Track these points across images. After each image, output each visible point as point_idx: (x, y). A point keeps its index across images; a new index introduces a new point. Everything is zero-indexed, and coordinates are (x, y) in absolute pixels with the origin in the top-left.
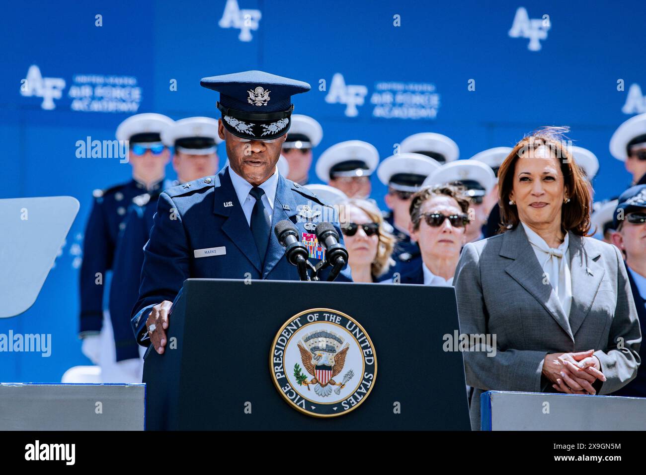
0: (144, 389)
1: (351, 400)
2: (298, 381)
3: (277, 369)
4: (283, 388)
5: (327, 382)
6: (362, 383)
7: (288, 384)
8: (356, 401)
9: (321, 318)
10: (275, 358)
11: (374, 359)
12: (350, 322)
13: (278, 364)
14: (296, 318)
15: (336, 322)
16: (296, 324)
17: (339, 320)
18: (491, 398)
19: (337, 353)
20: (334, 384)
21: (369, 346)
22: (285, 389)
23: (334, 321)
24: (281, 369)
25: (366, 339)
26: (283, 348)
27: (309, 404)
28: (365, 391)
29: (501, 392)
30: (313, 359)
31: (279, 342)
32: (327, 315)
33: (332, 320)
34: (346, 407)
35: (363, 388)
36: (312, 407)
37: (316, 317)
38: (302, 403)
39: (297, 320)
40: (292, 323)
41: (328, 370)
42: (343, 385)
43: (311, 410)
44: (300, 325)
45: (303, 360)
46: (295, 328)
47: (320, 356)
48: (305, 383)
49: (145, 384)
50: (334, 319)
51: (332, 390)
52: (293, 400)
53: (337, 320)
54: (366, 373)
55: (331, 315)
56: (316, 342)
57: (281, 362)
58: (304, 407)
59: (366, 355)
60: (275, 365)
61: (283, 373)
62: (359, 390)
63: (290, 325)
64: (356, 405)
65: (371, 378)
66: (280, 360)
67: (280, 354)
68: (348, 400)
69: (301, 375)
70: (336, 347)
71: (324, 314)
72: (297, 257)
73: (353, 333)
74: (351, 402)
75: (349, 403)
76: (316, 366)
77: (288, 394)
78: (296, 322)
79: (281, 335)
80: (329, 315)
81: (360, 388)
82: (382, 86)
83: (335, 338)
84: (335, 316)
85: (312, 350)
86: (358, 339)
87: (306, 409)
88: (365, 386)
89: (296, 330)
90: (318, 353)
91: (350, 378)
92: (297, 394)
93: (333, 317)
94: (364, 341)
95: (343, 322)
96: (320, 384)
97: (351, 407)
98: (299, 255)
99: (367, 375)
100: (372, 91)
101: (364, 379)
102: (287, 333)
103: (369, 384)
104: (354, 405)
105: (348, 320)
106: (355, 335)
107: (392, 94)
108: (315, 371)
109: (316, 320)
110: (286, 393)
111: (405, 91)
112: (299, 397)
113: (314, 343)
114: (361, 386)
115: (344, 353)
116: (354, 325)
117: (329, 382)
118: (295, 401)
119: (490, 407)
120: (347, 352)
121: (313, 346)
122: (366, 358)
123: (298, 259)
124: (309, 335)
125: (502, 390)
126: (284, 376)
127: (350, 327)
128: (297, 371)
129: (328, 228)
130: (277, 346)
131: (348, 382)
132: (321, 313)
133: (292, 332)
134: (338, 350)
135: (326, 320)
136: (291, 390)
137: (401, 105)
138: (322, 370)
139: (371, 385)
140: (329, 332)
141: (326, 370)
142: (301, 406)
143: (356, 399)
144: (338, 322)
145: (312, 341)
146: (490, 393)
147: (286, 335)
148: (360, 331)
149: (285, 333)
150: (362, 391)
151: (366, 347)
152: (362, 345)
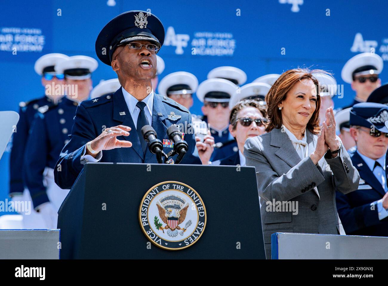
0: (59, 233)
1: (190, 239)
2: (157, 227)
3: (143, 220)
4: (147, 232)
5: (175, 227)
6: (197, 228)
7: (150, 229)
8: (193, 240)
9: (171, 187)
10: (142, 213)
11: (205, 213)
12: (189, 190)
13: (144, 217)
14: (155, 187)
15: (181, 190)
16: (155, 191)
17: (183, 189)
18: (278, 237)
19: (181, 209)
20: (179, 229)
21: (201, 205)
22: (148, 232)
23: (179, 189)
24: (146, 219)
25: (200, 200)
26: (147, 206)
27: (163, 242)
28: (199, 234)
29: (284, 233)
30: (166, 213)
31: (145, 202)
32: (175, 185)
33: (178, 188)
34: (187, 244)
35: (198, 232)
36: (166, 243)
37: (168, 187)
38: (159, 241)
39: (156, 189)
40: (153, 191)
41: (176, 220)
42: (185, 230)
43: (165, 246)
44: (158, 192)
45: (160, 214)
46: (155, 193)
47: (171, 211)
48: (161, 228)
49: (60, 229)
50: (179, 188)
51: (178, 233)
52: (153, 239)
53: (181, 188)
54: (200, 222)
55: (178, 186)
56: (168, 203)
57: (146, 215)
58: (160, 244)
59: (199, 211)
60: (142, 217)
61: (147, 222)
62: (195, 233)
63: (151, 192)
64: (193, 242)
65: (203, 225)
66: (145, 214)
67: (146, 210)
68: (188, 239)
69: (158, 223)
70: (180, 206)
71: (173, 185)
72: (156, 148)
73: (192, 196)
74: (190, 240)
75: (189, 241)
76: (168, 218)
77: (150, 236)
78: (155, 190)
79: (146, 198)
80: (176, 185)
81: (196, 231)
82: (199, 35)
83: (180, 200)
84: (180, 186)
85: (165, 207)
86: (194, 201)
87: (162, 245)
88: (199, 230)
89: (155, 195)
90: (169, 209)
91: (190, 225)
92: (156, 236)
93: (179, 186)
94: (198, 202)
95: (185, 190)
96: (171, 229)
97: (190, 243)
98: (157, 148)
99: (200, 223)
100: (192, 38)
101: (198, 226)
102: (150, 197)
103: (202, 229)
104: (192, 242)
105: (188, 188)
106: (193, 198)
107: (205, 40)
108: (167, 220)
109: (168, 188)
110: (149, 235)
111: (213, 38)
112: (157, 237)
113: (167, 203)
114: (197, 230)
115: (185, 209)
116: (192, 192)
117: (176, 228)
118: (155, 240)
119: (277, 243)
120: (188, 209)
121: (166, 205)
122: (200, 213)
123: (156, 150)
124: (164, 198)
125: (285, 232)
126: (148, 224)
127: (189, 193)
128: (156, 221)
129: (175, 130)
130: (143, 205)
131: (188, 228)
132: (171, 184)
133: (153, 196)
134: (182, 208)
135: (174, 188)
136: (152, 233)
137: (211, 47)
138: (172, 220)
139: (203, 230)
140: (176, 196)
141: (174, 220)
142: (159, 243)
143: (193, 238)
144: (182, 189)
145: (165, 202)
146: (277, 234)
147: (149, 198)
148: (196, 195)
149: (148, 197)
150: (197, 233)
151: (199, 206)
152: (197, 204)
